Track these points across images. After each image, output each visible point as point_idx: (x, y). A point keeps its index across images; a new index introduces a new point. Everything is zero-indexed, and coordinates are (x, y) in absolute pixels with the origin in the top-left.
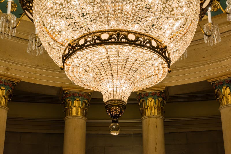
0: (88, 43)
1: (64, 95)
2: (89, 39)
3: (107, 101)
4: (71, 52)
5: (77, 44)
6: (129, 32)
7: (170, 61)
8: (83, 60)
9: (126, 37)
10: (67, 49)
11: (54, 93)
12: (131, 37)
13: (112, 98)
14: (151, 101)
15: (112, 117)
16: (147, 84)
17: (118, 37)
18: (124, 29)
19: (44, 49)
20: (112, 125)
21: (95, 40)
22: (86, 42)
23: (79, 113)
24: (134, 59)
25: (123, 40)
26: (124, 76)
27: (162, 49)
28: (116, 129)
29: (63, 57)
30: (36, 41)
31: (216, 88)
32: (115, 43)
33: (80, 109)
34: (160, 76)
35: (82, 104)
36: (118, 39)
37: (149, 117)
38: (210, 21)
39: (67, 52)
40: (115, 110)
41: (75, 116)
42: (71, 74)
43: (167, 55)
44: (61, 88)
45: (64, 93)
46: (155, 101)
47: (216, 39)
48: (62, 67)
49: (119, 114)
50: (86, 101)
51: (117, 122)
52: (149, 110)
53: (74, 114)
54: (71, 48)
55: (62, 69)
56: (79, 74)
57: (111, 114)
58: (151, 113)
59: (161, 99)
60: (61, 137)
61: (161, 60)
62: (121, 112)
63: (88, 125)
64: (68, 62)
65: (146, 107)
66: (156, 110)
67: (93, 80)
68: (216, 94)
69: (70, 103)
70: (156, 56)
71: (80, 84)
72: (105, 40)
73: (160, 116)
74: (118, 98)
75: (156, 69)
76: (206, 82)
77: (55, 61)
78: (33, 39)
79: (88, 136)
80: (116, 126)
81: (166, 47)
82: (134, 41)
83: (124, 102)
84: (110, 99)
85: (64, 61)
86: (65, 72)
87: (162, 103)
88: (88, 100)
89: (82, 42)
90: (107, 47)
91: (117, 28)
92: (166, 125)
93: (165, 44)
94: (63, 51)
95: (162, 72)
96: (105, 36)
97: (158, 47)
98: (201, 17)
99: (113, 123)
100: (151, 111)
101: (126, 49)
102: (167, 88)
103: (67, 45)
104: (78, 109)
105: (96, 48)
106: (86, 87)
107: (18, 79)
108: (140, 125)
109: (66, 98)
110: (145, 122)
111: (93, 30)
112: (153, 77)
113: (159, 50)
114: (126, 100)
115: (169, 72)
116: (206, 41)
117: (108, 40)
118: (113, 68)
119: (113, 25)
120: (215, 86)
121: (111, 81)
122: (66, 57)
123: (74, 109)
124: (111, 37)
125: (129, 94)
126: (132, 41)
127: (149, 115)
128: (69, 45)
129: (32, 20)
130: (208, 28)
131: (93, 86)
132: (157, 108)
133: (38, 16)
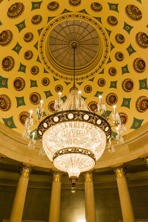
0: (63, 153)
1: (52, 172)
2: (64, 151)
3: (70, 177)
4: (56, 156)
5: (59, 153)
6: (79, 148)
7: (95, 160)
8: (61, 159)
9: (78, 150)
10: (55, 155)
11: (48, 171)
12: (80, 150)
13: (72, 176)
14: (88, 175)
15: (72, 184)
16: (87, 169)
17: (75, 150)
18: (78, 147)
19: (46, 154)
20: (72, 188)
21: (66, 151)
22: (62, 152)
23: (58, 180)
24: (81, 159)
25: (77, 151)
26: (77, 166)
27: (92, 155)
28: (74, 190)
29: (53, 158)
30: (43, 150)
31: (114, 170)
32: (74, 153)
33: (59, 178)
34: (92, 166)
35: (60, 176)
36: (75, 151)
37: (87, 182)
38: (110, 143)
39: (55, 156)
40: (74, 181)
41: (57, 181)
42: (56, 165)
43: (94, 157)
44: (51, 169)
45: (52, 171)
46: (90, 175)
47: (113, 150)
48: (53, 161)
49: (75, 183)
50: (61, 175)
51: (74, 186)
52: (87, 179)
53: (56, 180)
54: (56, 154)
55: (53, 162)
56: (59, 165)
57: (72, 183)
58: (88, 181)
59: (92, 174)
60: (50, 190)
61: (92, 159)
62: (76, 182)
63: (62, 185)
64: (55, 160)
65: (86, 178)
66: (90, 179)
67: (65, 168)
68: (115, 172)
69: (55, 175)
70: (90, 158)
71: (59, 169)
72: (70, 151)
73: (92, 182)
74: (74, 176)
75: (90, 163)
76: (110, 167)
77: (50, 159)
78: (41, 149)
79: (62, 190)
80: (74, 188)
81: (94, 154)
82: (81, 152)
83: (77, 177)
84: (71, 176)
85: (53, 160)
86: (54, 164)
87: (92, 176)
88: (62, 174)
89: (61, 152)
90: (71, 154)
91: (75, 147)
92: (95, 185)
93: (94, 153)
94: (53, 155)
95: (92, 164)
96: (70, 150)
97: (91, 154)
98: (107, 142)
99: (72, 187)
100: (88, 179)
101: (78, 155)
102: (95, 169)
103: (55, 153)
104: (58, 178)
105: (66, 155)
106: (62, 170)
107: (34, 165)
108: (83, 185)
109: (53, 173)
110: (86, 184)
111: (65, 147)
112: (89, 166)
113: (91, 155)
114: (78, 176)
115: (95, 164)
116: (109, 151)
117: (71, 151)
118: (73, 163)
119: (73, 145)
120: (114, 169)
121: (72, 168)
122: (54, 158)
123: (56, 178)
124: (72, 150)
125: (79, 174)
126: (80, 152)
127: (87, 181)
128: (56, 153)
129: (42, 142)
130: (110, 146)
131: (65, 170)
132: (91, 178)
133: (44, 141)
